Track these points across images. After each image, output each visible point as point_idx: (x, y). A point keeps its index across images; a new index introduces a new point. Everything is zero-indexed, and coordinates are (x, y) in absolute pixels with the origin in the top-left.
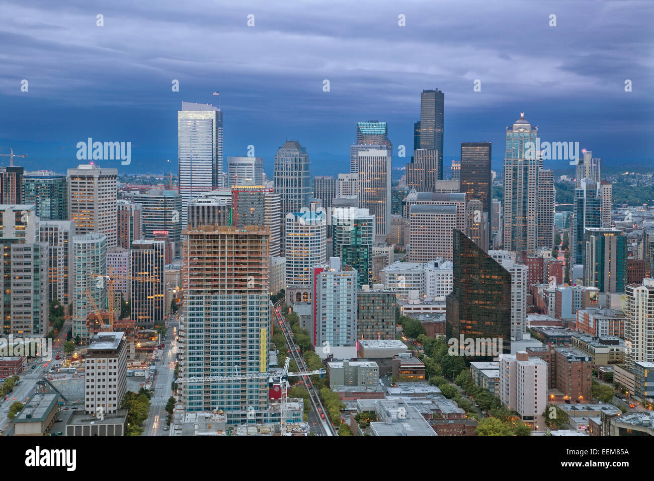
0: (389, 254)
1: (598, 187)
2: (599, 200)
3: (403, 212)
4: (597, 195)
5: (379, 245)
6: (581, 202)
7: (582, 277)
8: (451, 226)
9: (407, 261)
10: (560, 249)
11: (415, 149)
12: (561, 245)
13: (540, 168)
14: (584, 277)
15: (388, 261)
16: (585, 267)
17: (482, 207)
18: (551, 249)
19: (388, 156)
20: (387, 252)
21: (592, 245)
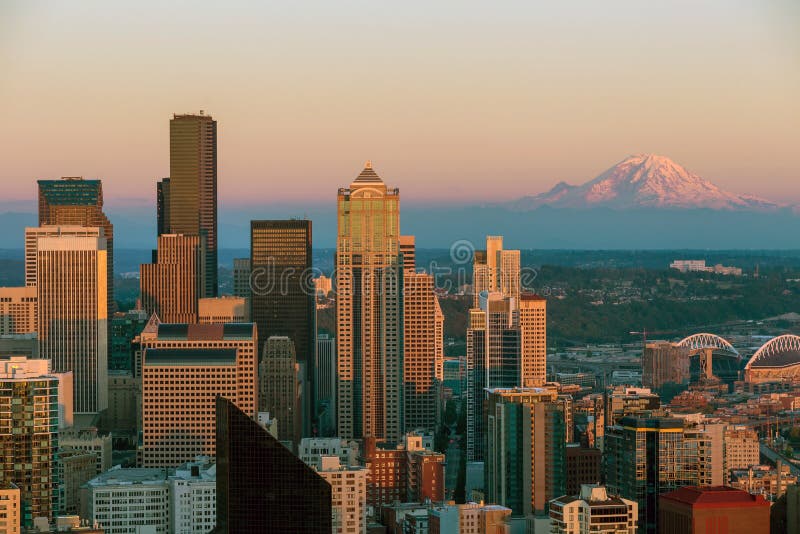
0: (102, 451)
1: (512, 307)
2: (515, 333)
3: (133, 364)
4: (511, 324)
5: (81, 433)
6: (480, 336)
7: (482, 485)
8: (211, 391)
9: (140, 466)
10: (453, 432)
11: (159, 235)
12: (455, 424)
13: (405, 271)
14: (486, 486)
15: (99, 466)
16: (486, 466)
17: (293, 351)
18: (431, 433)
19: (100, 248)
20: (97, 448)
21: (499, 421)
